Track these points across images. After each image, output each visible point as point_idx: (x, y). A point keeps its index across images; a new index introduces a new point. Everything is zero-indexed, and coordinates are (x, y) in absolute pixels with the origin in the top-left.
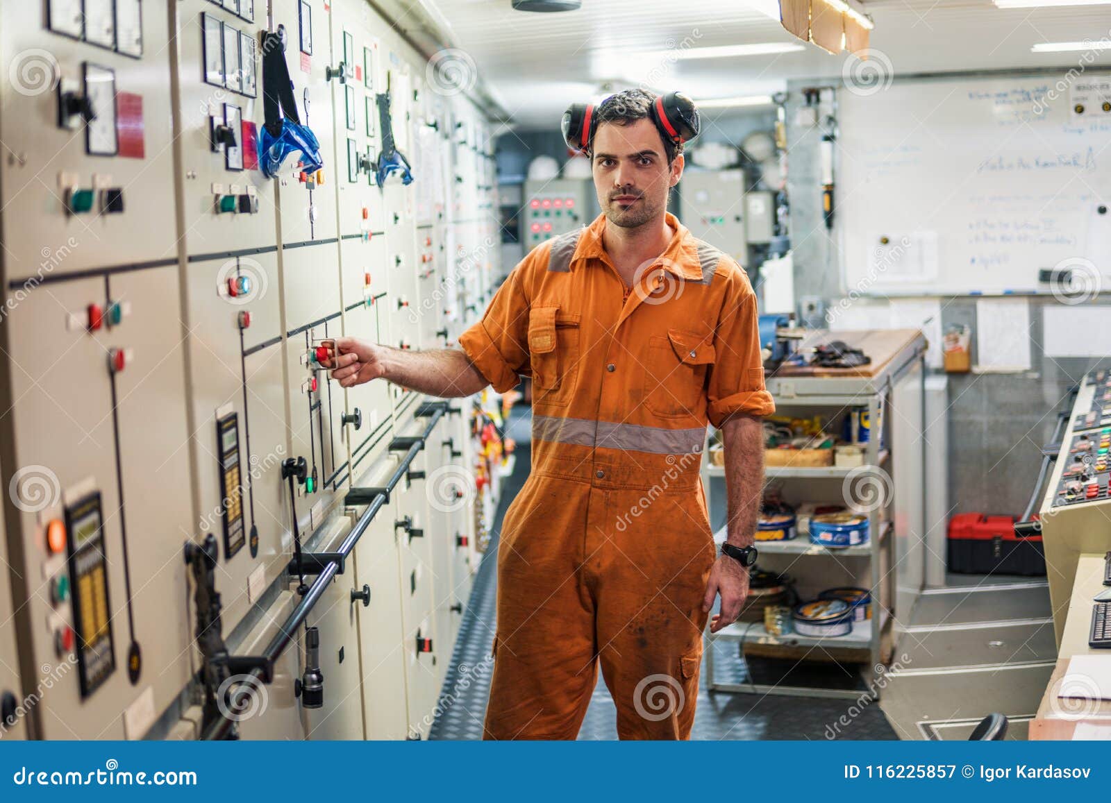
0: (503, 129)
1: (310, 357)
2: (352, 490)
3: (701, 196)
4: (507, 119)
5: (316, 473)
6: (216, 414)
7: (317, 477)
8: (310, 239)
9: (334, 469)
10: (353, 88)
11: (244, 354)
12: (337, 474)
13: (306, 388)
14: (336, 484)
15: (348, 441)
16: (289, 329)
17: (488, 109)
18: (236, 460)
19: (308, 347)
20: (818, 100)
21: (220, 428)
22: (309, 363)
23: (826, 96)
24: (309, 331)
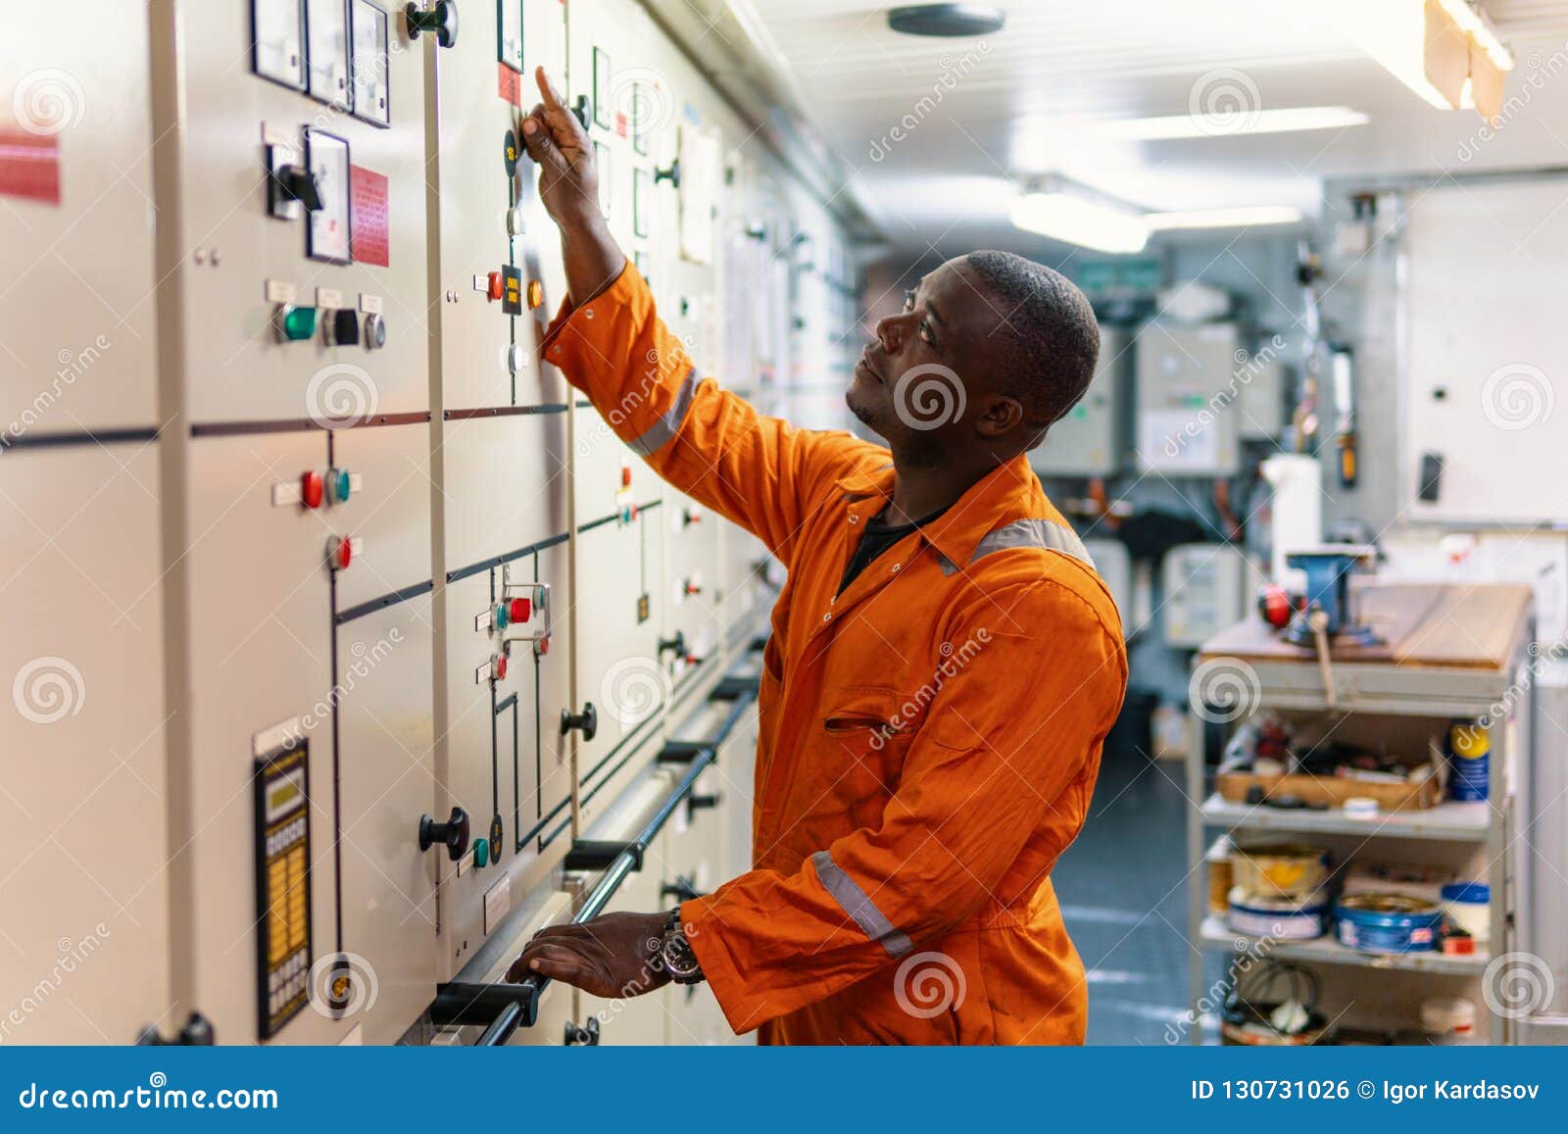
0: (872, 254)
1: (495, 618)
2: (577, 845)
3: (1170, 364)
4: (877, 238)
5: (500, 828)
6: (253, 748)
7: (501, 834)
8: (509, 404)
9: (539, 814)
10: (608, 149)
11: (337, 620)
12: (546, 821)
13: (485, 674)
14: (543, 840)
15: (574, 759)
16: (451, 567)
17: (851, 221)
18: (301, 832)
19: (493, 599)
20: (1373, 211)
21: (262, 774)
22: (495, 626)
23: (1387, 205)
24: (498, 569)
